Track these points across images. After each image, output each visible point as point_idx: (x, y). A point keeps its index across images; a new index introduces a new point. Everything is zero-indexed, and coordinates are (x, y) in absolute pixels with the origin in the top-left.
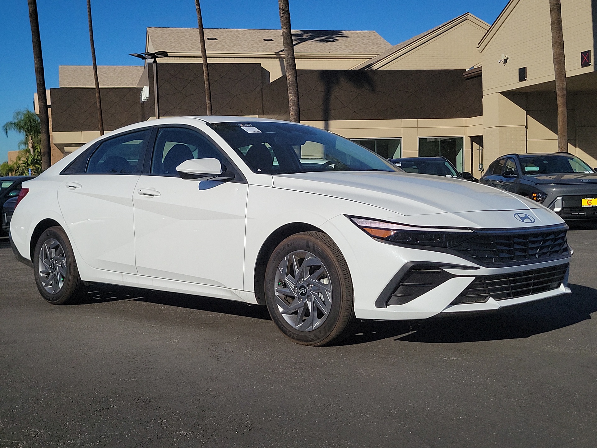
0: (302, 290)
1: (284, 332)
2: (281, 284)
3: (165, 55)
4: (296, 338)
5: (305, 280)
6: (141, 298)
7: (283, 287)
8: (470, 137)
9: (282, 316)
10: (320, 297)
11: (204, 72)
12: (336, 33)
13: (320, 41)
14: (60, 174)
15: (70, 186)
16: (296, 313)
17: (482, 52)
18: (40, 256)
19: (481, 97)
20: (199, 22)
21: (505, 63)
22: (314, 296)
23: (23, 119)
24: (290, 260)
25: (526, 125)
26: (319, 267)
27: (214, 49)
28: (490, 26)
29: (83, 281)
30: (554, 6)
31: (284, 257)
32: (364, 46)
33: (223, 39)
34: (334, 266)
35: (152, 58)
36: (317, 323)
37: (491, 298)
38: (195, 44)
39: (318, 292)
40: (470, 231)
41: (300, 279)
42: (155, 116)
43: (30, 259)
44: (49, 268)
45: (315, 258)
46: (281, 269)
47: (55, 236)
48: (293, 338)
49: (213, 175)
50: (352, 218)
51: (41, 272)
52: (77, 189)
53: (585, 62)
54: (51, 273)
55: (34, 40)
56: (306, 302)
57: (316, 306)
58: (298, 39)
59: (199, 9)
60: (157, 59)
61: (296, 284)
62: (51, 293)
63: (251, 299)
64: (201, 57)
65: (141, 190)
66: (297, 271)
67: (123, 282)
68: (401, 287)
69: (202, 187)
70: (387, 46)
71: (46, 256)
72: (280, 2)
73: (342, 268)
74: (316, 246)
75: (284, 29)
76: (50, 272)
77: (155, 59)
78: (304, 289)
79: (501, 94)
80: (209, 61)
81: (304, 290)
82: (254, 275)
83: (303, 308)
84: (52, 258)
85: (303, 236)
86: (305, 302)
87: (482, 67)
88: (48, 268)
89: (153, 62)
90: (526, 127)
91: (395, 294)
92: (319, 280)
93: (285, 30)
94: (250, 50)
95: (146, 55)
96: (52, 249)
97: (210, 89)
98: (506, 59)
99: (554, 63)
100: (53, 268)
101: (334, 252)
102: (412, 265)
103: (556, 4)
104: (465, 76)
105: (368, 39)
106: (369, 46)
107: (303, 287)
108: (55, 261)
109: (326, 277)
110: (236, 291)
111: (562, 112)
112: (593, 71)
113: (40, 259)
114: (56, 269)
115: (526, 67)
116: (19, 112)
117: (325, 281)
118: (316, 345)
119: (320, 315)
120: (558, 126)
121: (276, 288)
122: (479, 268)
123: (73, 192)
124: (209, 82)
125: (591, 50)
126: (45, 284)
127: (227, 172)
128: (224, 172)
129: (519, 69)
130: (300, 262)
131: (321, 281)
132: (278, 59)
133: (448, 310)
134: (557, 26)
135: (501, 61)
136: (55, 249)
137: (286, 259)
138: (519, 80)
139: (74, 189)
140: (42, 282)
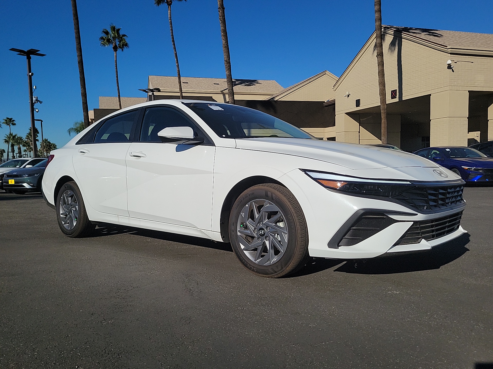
0: (261, 231)
1: (246, 265)
2: (243, 226)
3: (159, 90)
4: (255, 270)
5: (264, 223)
6: (135, 232)
7: (244, 228)
8: (327, 138)
9: (243, 251)
10: (276, 237)
12: (254, 81)
13: (246, 85)
14: (76, 144)
15: (81, 152)
16: (256, 250)
17: (335, 91)
18: (61, 202)
19: (335, 116)
20: (178, 73)
21: (348, 97)
22: (272, 237)
23: (79, 126)
24: (251, 206)
26: (276, 213)
27: (186, 88)
28: (339, 78)
29: (90, 221)
31: (246, 204)
32: (269, 88)
33: (191, 83)
34: (291, 213)
35: (151, 92)
36: (275, 259)
37: (423, 239)
39: (275, 233)
40: (408, 183)
41: (259, 223)
43: (54, 204)
44: (67, 211)
45: (273, 205)
46: (243, 214)
47: (71, 188)
48: (253, 270)
49: (188, 139)
50: (306, 171)
51: (62, 214)
52: (86, 154)
53: (393, 97)
55: (81, 77)
56: (265, 242)
57: (273, 245)
59: (178, 65)
60: (154, 93)
61: (256, 226)
62: (68, 229)
63: (218, 238)
64: (179, 92)
65: (131, 153)
66: (257, 216)
67: (119, 222)
68: (351, 230)
69: (178, 149)
70: (282, 89)
71: (65, 203)
72: (225, 57)
73: (298, 214)
74: (274, 195)
76: (68, 214)
77: (153, 93)
78: (263, 231)
79: (346, 114)
81: (262, 232)
82: (220, 219)
83: (262, 246)
84: (69, 204)
85: (263, 187)
86: (263, 241)
87: (335, 100)
89: (152, 94)
90: (359, 132)
91: (346, 237)
92: (276, 223)
94: (206, 89)
95: (148, 90)
96: (69, 198)
100: (69, 211)
101: (290, 200)
102: (363, 212)
103: (381, 61)
104: (324, 105)
105: (271, 84)
106: (271, 89)
107: (262, 229)
108: (71, 206)
109: (282, 221)
110: (205, 231)
111: (384, 122)
112: (397, 101)
113: (60, 204)
114: (72, 212)
115: (360, 99)
116: (77, 123)
117: (281, 224)
118: (274, 277)
119: (277, 252)
120: (382, 130)
121: (238, 229)
122: (417, 215)
123: (83, 156)
125: (397, 90)
126: (64, 223)
127: (198, 137)
128: (196, 137)
129: (356, 100)
130: (259, 208)
131: (278, 224)
132: (222, 94)
133: (391, 251)
134: (382, 73)
135: (346, 96)
136: (71, 198)
137: (247, 205)
138: (356, 106)
139: (84, 154)
140: (62, 221)
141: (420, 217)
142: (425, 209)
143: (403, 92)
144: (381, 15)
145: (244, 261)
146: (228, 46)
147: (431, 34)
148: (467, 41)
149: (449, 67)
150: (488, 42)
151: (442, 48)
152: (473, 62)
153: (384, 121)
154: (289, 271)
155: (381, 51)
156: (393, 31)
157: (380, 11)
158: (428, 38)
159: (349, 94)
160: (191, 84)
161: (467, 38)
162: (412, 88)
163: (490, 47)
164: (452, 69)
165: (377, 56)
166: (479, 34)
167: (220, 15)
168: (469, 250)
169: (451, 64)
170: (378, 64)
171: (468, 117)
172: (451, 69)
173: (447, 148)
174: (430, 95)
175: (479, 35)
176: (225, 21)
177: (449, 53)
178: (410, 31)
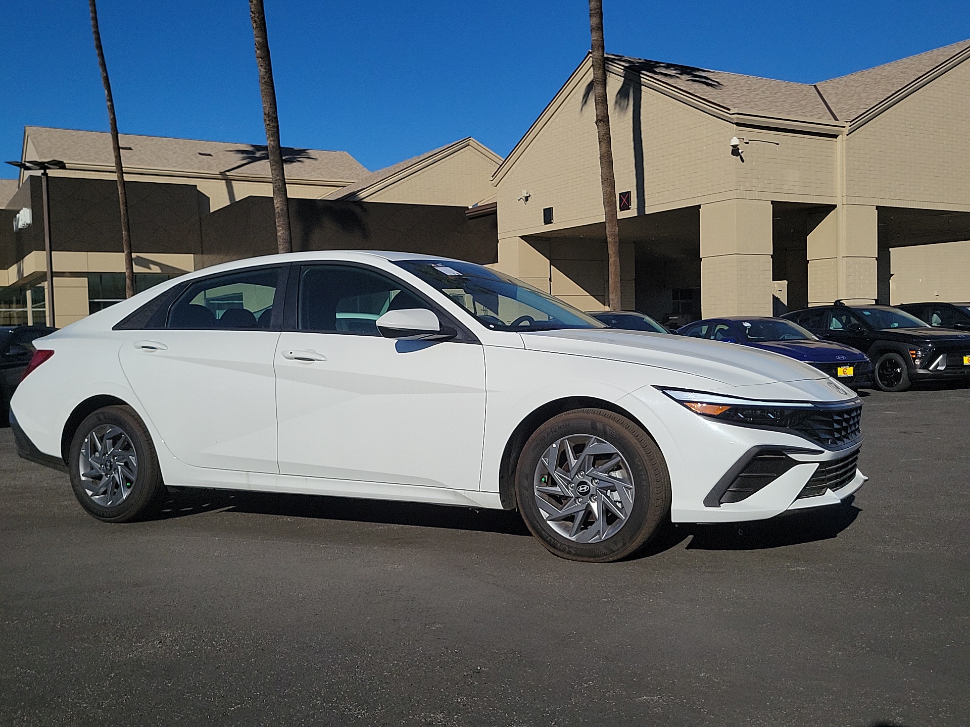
0: (582, 487)
1: (553, 545)
2: (545, 480)
3: (61, 165)
4: (573, 552)
5: (586, 473)
7: (549, 483)
9: (546, 523)
10: (609, 496)
11: (120, 193)
12: (302, 152)
14: (113, 329)
15: (143, 347)
16: (571, 519)
17: (496, 186)
18: (82, 451)
19: (497, 241)
20: (111, 124)
21: (526, 201)
22: (603, 495)
24: (562, 444)
25: (549, 277)
27: (133, 163)
28: (504, 160)
29: (166, 486)
30: (604, 136)
31: (553, 443)
32: (335, 170)
33: (140, 148)
35: (40, 169)
36: (609, 531)
37: (828, 489)
38: (101, 153)
40: (810, 405)
41: (577, 473)
42: (45, 250)
43: (60, 455)
44: (100, 468)
45: (605, 444)
46: (546, 460)
47: (115, 421)
49: (431, 332)
50: (666, 390)
51: (83, 475)
52: (158, 350)
53: (624, 206)
54: (104, 476)
56: (589, 504)
57: (605, 508)
58: (249, 158)
59: (112, 105)
60: (48, 171)
61: (572, 479)
62: (106, 506)
63: (494, 502)
64: (115, 172)
65: (290, 353)
66: (573, 462)
67: (249, 484)
68: (738, 479)
69: (400, 348)
70: (367, 174)
71: (94, 451)
72: (264, 105)
74: (608, 428)
75: (271, 141)
76: (103, 474)
77: (45, 171)
78: (586, 486)
79: (521, 238)
80: (127, 178)
81: (585, 488)
83: (584, 511)
84: (106, 454)
86: (586, 503)
87: (496, 203)
88: (99, 470)
89: (42, 174)
90: (550, 280)
91: (730, 489)
92: (609, 473)
93: (272, 143)
94: (181, 166)
95: (30, 163)
96: (107, 441)
97: (127, 216)
98: (528, 197)
99: (604, 203)
100: (108, 468)
102: (757, 450)
103: (606, 134)
104: (467, 215)
105: (338, 161)
107: (583, 483)
108: (113, 459)
109: (621, 468)
110: (466, 491)
111: (614, 263)
112: (636, 215)
113: (81, 455)
114: (116, 470)
115: (552, 208)
117: (620, 474)
119: (612, 519)
121: (536, 486)
122: (823, 452)
123: (152, 355)
124: (126, 206)
125: (632, 191)
126: (92, 492)
127: (445, 328)
129: (544, 210)
130: (578, 449)
131: (613, 474)
132: (224, 181)
133: (792, 507)
134: (607, 160)
135: (521, 198)
136: (111, 440)
137: (554, 445)
138: (544, 222)
139: (154, 351)
140: (87, 490)
141: (827, 455)
142: (829, 443)
143: (646, 197)
144: (603, 38)
145: (549, 538)
146: (272, 81)
147: (697, 79)
148: (764, 98)
149: (735, 151)
150: (802, 102)
151: (720, 111)
152: (778, 144)
153: (613, 259)
154: (635, 548)
155: (605, 112)
156: (623, 68)
157: (600, 28)
158: (691, 87)
159: (528, 195)
160: (140, 151)
161: (763, 92)
162: (662, 190)
163: (808, 114)
164: (741, 158)
165: (596, 123)
166: (783, 83)
167: (252, 10)
168: (861, 510)
169: (739, 147)
170: (599, 139)
171: (772, 254)
172: (739, 157)
173: (744, 321)
174: (699, 206)
175: (783, 86)
176: (264, 24)
177: (734, 124)
178: (657, 70)
